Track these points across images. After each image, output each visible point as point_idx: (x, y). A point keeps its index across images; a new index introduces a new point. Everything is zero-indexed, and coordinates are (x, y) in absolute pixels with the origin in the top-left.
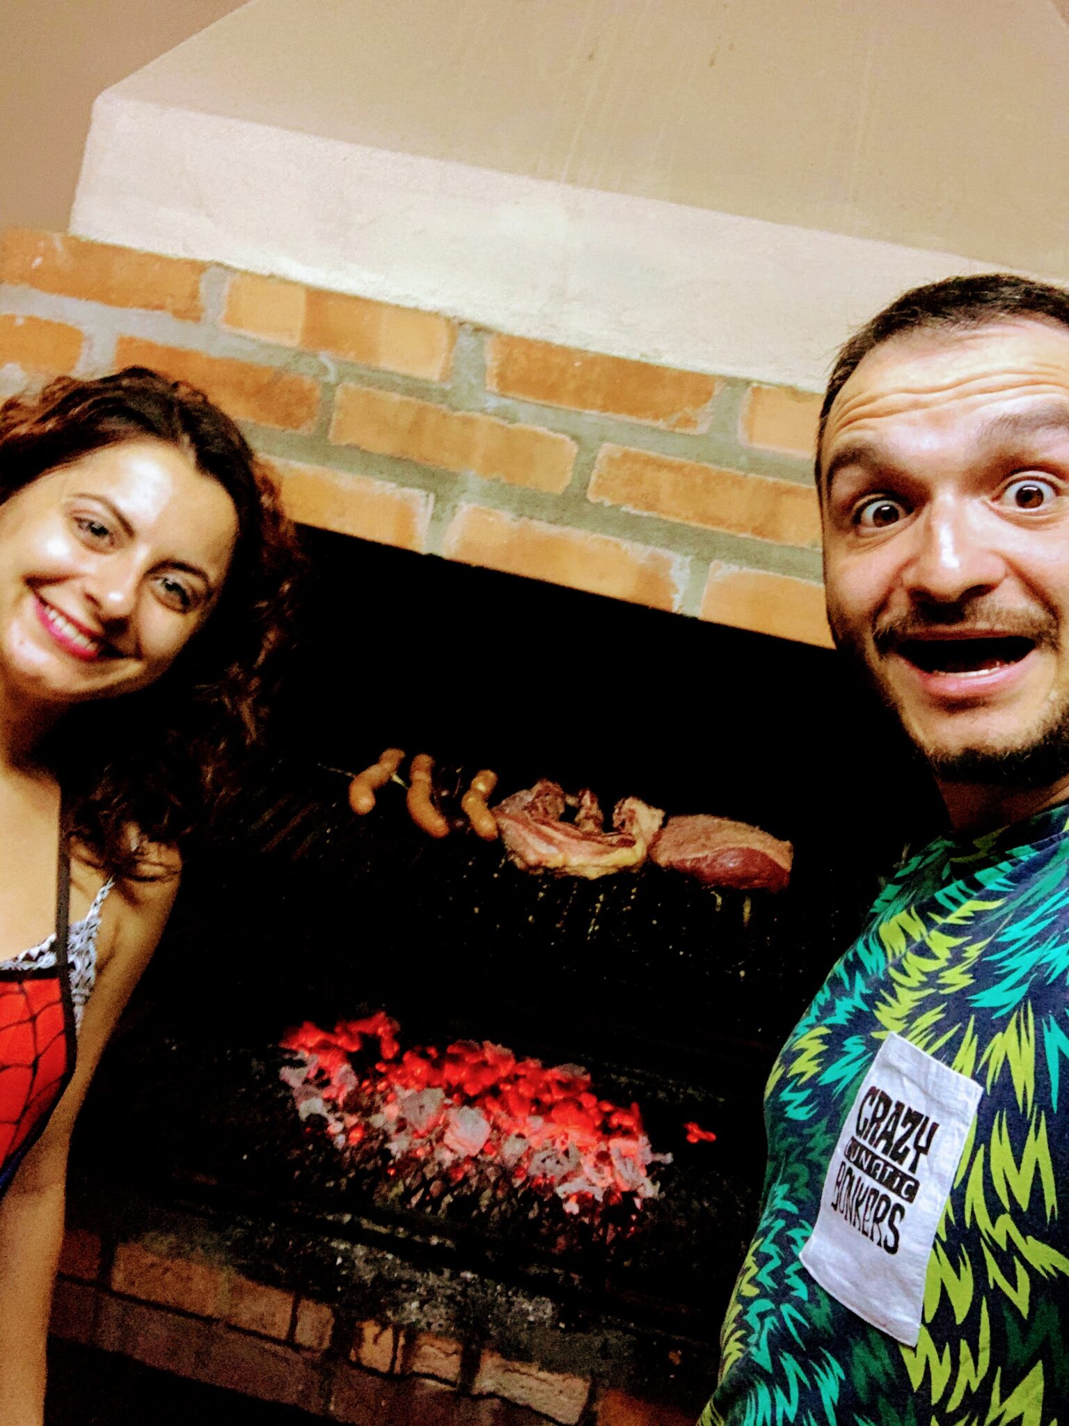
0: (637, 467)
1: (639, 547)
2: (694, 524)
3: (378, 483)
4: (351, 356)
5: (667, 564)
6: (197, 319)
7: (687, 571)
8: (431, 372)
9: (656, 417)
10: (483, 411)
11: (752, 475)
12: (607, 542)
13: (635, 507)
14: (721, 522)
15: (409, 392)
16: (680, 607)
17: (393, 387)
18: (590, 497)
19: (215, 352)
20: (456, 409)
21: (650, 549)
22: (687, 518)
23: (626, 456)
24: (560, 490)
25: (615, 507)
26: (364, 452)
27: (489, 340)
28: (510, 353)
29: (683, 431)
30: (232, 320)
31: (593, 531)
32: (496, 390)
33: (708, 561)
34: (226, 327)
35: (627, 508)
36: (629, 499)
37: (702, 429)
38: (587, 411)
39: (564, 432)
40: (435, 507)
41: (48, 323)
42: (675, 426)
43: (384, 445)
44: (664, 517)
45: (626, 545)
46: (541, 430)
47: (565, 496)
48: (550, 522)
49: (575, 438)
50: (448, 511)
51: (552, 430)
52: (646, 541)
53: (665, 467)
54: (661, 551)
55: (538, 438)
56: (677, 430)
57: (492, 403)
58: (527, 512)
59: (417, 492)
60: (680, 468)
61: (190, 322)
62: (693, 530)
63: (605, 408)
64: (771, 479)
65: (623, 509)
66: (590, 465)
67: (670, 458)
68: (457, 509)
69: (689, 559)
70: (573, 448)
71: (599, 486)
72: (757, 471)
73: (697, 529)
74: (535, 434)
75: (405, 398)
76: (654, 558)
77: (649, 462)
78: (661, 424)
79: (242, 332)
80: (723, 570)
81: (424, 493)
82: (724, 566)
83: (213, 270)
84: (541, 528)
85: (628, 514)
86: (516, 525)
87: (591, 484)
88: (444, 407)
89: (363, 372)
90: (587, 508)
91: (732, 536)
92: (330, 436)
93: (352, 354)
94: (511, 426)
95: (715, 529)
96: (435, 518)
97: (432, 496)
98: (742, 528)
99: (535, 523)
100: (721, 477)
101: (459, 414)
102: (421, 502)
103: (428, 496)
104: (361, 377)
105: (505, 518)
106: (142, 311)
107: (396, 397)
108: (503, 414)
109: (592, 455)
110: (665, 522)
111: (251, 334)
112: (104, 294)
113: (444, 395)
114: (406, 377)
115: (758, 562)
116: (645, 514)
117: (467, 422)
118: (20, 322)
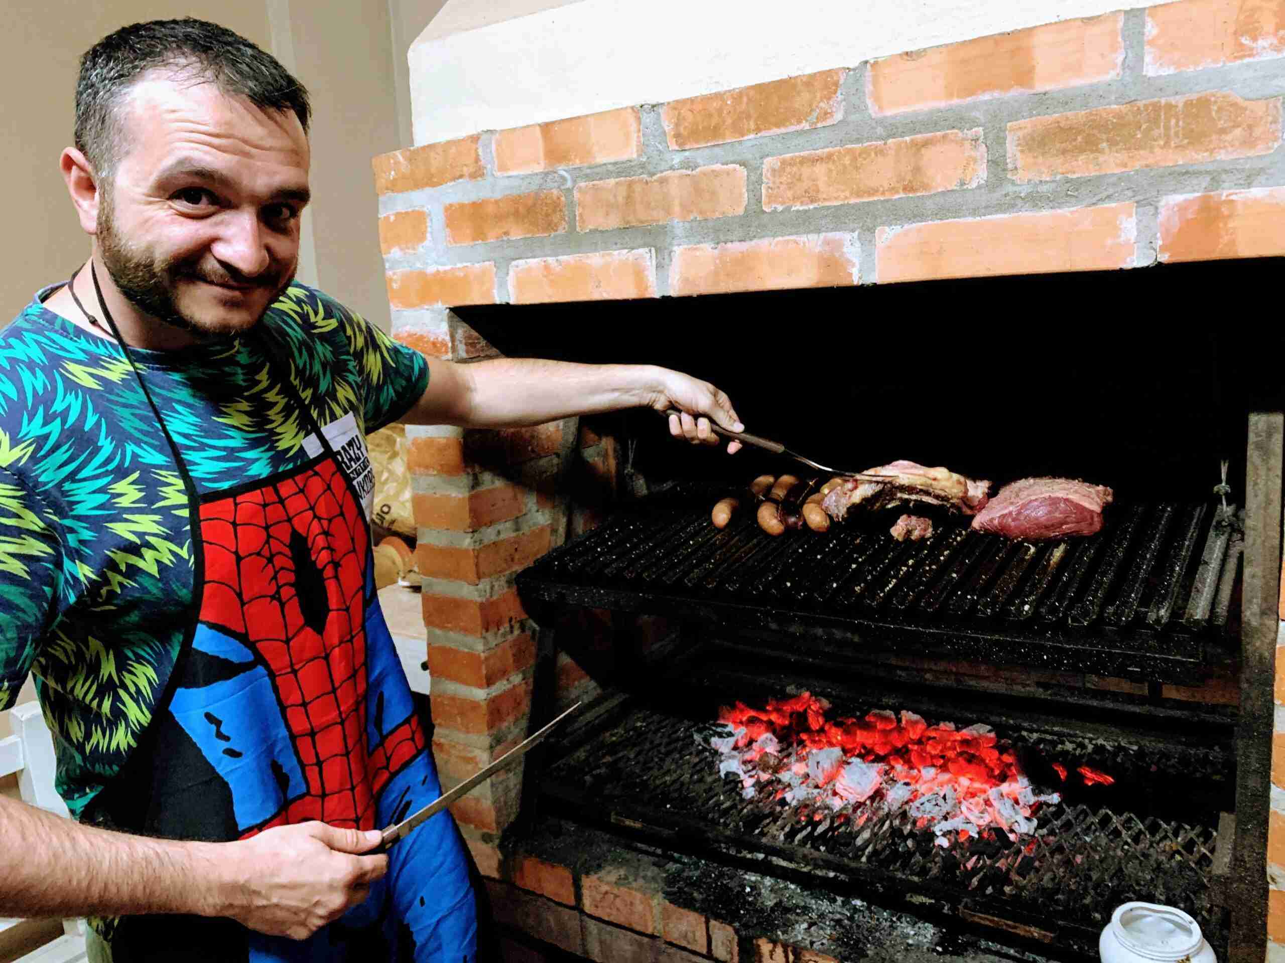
0: (795, 169)
1: (813, 237)
2: (852, 201)
3: (616, 253)
4: (578, 162)
5: (839, 244)
6: (482, 175)
7: (858, 244)
8: (631, 153)
9: (799, 122)
10: (672, 168)
11: (890, 141)
12: (788, 242)
13: (802, 203)
14: (873, 191)
15: (619, 174)
16: (860, 278)
17: (609, 174)
18: (766, 209)
19: (498, 195)
20: (652, 174)
21: (822, 235)
22: (846, 198)
23: (784, 162)
24: (740, 211)
25: (788, 209)
26: (602, 232)
27: (661, 111)
28: (679, 114)
29: (824, 124)
30: (503, 168)
31: (774, 236)
32: (677, 148)
33: (871, 230)
34: (498, 174)
35: (798, 207)
36: (795, 198)
37: (839, 116)
38: (746, 138)
39: (732, 163)
40: (657, 258)
41: (407, 213)
42: (816, 123)
43: (613, 222)
44: (827, 204)
45: (803, 238)
46: (718, 167)
47: (747, 214)
48: (740, 241)
49: (743, 164)
50: (666, 257)
51: (723, 164)
52: (818, 231)
53: (817, 160)
54: (831, 235)
55: (715, 174)
56: (819, 125)
57: (677, 159)
58: (722, 238)
59: (642, 251)
60: (829, 157)
61: (479, 179)
62: (853, 206)
63: (758, 130)
64: (908, 139)
65: (793, 209)
66: (760, 182)
67: (819, 152)
68: (672, 254)
69: (856, 234)
70: (743, 171)
71: (769, 196)
72: (893, 136)
73: (856, 204)
74: (713, 171)
75: (617, 180)
76: (827, 242)
77: (803, 161)
78: (805, 126)
79: (510, 173)
80: (887, 234)
81: (647, 250)
82: (887, 228)
83: (484, 137)
84: (735, 248)
85: (798, 211)
86: (716, 251)
87: (764, 198)
88: (645, 177)
89: (589, 171)
90: (765, 219)
91: (887, 201)
92: (578, 229)
93: (577, 161)
94: (694, 172)
95: (871, 199)
96: (659, 266)
97: (653, 250)
98: (893, 190)
99: (729, 245)
100: (865, 152)
101: (655, 177)
102: (646, 256)
103: (650, 251)
104: (587, 175)
105: (707, 249)
106: (452, 183)
107: (612, 181)
108: (688, 165)
109: (759, 172)
110: (828, 208)
111: (515, 173)
112: (430, 180)
113: (642, 166)
114: (615, 164)
115: (915, 216)
116: (811, 207)
117: (663, 181)
118: (392, 218)
